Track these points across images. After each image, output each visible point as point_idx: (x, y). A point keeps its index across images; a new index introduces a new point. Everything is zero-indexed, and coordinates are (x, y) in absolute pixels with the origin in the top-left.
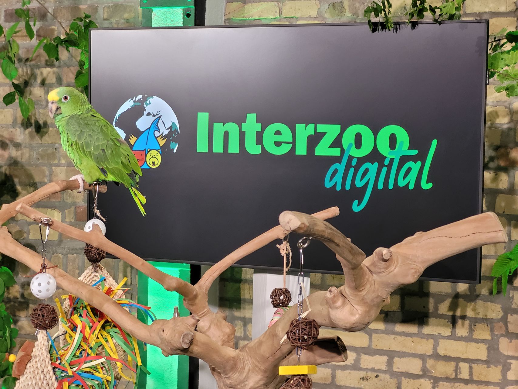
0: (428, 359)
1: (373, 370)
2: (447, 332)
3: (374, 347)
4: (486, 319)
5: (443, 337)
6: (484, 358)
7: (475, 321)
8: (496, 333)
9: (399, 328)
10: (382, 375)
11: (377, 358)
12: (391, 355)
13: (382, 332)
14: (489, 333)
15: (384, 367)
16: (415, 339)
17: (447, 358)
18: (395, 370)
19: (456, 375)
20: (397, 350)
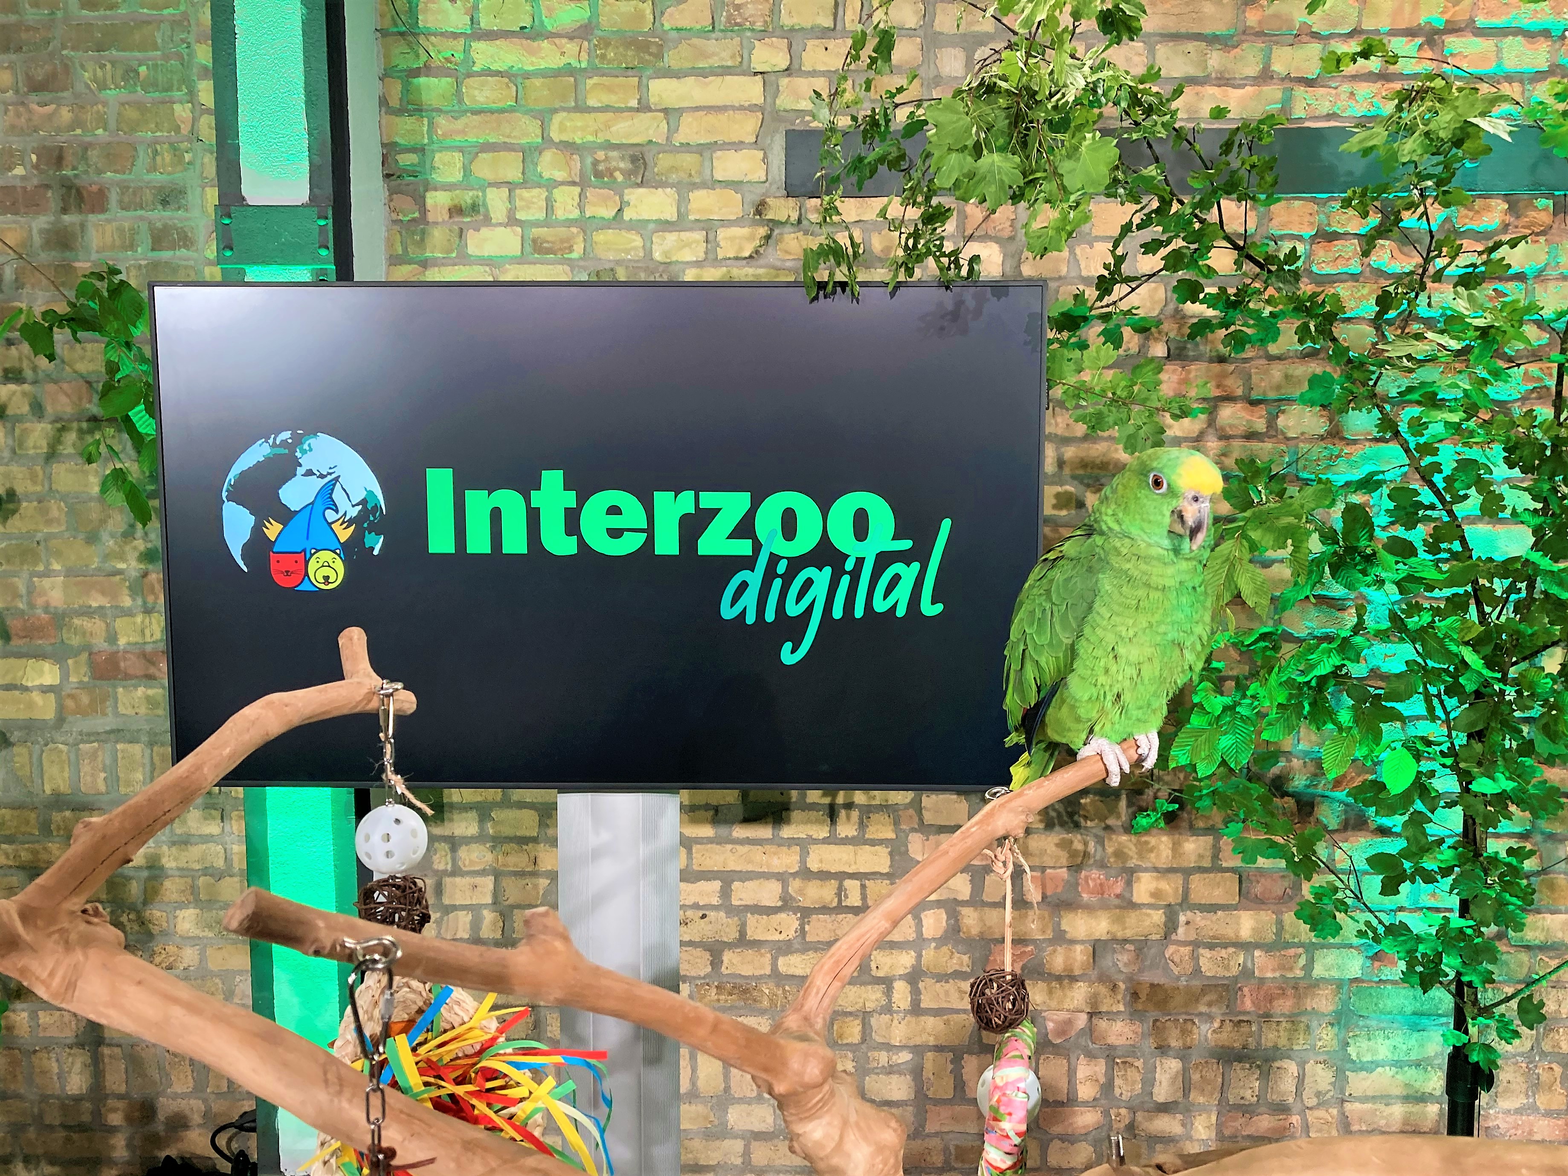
0: (791, 879)
1: (696, 906)
2: (823, 832)
3: (695, 867)
4: (887, 806)
5: (816, 841)
6: (885, 869)
7: (868, 811)
8: (903, 827)
9: (740, 832)
10: (712, 914)
11: (703, 885)
12: (727, 878)
13: (710, 841)
14: (892, 827)
15: (715, 901)
16: (768, 847)
17: (824, 876)
18: (735, 902)
19: (840, 901)
20: (738, 869)
